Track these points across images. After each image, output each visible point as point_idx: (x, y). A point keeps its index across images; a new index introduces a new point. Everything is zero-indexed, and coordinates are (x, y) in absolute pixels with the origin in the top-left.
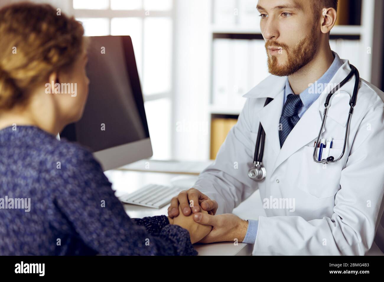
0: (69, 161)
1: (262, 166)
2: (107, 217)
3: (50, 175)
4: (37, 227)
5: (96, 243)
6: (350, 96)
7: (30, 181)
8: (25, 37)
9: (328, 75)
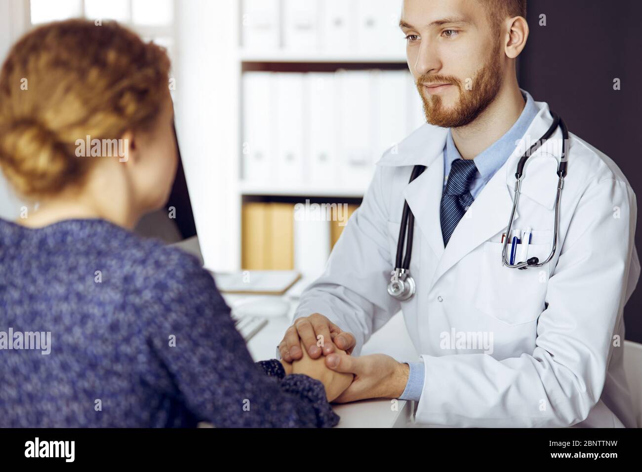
0: (172, 275)
1: (408, 276)
2: (226, 363)
3: (141, 298)
4: (120, 383)
5: (209, 406)
6: (558, 162)
7: (109, 309)
8: (82, 74)
9: (518, 128)
